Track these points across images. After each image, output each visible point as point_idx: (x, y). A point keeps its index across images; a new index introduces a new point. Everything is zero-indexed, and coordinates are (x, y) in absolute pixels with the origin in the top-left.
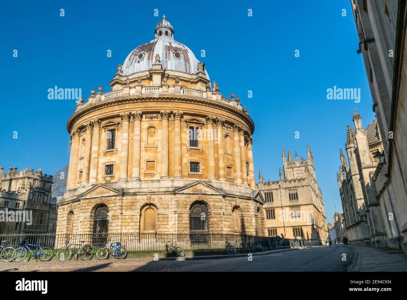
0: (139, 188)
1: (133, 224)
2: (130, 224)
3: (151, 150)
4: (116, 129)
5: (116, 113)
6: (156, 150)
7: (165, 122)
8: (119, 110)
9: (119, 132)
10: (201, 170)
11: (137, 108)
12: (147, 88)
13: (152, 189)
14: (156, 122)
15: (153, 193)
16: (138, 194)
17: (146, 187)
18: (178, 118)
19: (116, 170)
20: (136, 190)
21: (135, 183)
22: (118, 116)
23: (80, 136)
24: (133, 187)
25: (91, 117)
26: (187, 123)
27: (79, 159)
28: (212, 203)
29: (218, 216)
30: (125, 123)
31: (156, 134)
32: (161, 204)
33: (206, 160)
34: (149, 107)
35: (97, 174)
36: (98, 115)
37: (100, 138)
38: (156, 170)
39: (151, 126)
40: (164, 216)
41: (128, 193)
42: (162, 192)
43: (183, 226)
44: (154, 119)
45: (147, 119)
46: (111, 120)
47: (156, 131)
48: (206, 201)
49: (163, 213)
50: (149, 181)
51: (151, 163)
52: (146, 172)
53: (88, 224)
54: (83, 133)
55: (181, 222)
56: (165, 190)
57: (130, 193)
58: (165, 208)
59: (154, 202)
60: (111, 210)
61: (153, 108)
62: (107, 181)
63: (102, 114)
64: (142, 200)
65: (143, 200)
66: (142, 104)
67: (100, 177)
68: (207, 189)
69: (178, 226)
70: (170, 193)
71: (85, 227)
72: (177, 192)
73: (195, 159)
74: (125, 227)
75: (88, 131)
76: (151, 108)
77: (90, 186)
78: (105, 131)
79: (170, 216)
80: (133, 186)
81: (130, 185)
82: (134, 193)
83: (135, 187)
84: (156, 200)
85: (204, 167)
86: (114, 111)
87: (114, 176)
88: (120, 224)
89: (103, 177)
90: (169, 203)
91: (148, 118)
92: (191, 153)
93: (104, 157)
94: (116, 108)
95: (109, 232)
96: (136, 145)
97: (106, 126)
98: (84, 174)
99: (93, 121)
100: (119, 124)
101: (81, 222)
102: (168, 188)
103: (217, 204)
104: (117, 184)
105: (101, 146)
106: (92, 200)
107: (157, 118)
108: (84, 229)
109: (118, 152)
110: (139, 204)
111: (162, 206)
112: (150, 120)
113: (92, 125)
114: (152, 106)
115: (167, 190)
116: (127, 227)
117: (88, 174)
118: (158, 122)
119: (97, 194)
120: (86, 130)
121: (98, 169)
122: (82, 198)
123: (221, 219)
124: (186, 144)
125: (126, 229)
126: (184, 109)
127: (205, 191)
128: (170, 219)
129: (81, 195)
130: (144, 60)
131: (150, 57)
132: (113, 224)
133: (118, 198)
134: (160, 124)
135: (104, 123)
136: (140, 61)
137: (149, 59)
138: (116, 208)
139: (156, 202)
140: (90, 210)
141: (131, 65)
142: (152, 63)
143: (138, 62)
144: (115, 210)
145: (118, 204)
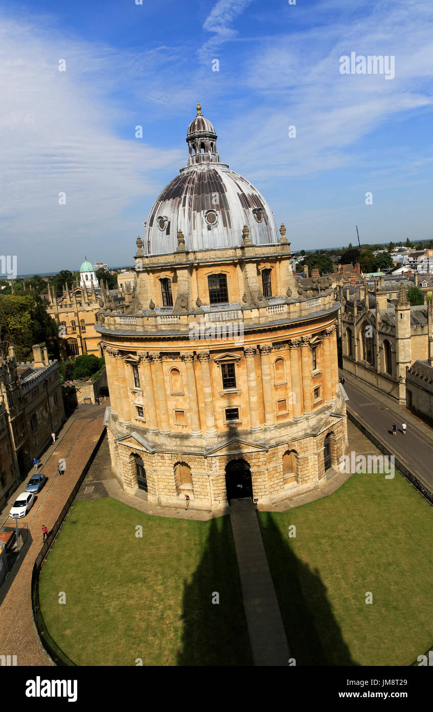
1: (277, 474)
3: (280, 388)
4: (236, 366)
6: (286, 386)
9: (241, 368)
10: (321, 395)
13: (292, 435)
14: (283, 352)
16: (280, 444)
17: (286, 434)
18: (307, 344)
19: (243, 415)
21: (274, 432)
22: (240, 349)
23: (162, 362)
24: (273, 436)
26: (312, 345)
27: (169, 394)
30: (250, 360)
31: (285, 367)
32: (301, 448)
33: (323, 382)
35: (216, 420)
36: (209, 346)
37: (211, 374)
38: (287, 409)
39: (278, 357)
40: (305, 459)
43: (321, 464)
44: (281, 349)
45: (274, 350)
46: (230, 354)
47: (284, 362)
49: (303, 457)
50: (288, 427)
51: (282, 403)
52: (278, 414)
55: (320, 461)
56: (304, 432)
58: (304, 452)
59: (294, 448)
60: (254, 466)
61: (283, 338)
62: (232, 429)
63: (215, 345)
64: (282, 449)
65: (284, 448)
67: (220, 424)
70: (308, 436)
71: (219, 484)
73: (317, 385)
77: (214, 437)
78: (218, 367)
79: (310, 458)
81: (268, 435)
83: (275, 437)
84: (296, 445)
85: (322, 390)
87: (241, 423)
88: (266, 479)
89: (225, 423)
90: (308, 445)
92: (314, 380)
93: (221, 399)
96: (269, 387)
98: (196, 421)
100: (240, 359)
101: (212, 480)
102: (306, 429)
103: (339, 429)
108: (219, 487)
109: (243, 394)
110: (281, 453)
111: (302, 450)
112: (277, 350)
114: (282, 335)
115: (306, 432)
116: (272, 479)
118: (285, 351)
120: (178, 358)
121: (216, 414)
124: (311, 371)
126: (311, 331)
128: (309, 461)
130: (218, 226)
131: (227, 222)
132: (259, 480)
133: (261, 453)
134: (289, 354)
135: (217, 356)
136: (212, 227)
137: (225, 224)
138: (260, 464)
139: (296, 448)
140: (224, 467)
141: (194, 229)
142: (231, 233)
143: (209, 229)
144: (259, 466)
145: (262, 459)
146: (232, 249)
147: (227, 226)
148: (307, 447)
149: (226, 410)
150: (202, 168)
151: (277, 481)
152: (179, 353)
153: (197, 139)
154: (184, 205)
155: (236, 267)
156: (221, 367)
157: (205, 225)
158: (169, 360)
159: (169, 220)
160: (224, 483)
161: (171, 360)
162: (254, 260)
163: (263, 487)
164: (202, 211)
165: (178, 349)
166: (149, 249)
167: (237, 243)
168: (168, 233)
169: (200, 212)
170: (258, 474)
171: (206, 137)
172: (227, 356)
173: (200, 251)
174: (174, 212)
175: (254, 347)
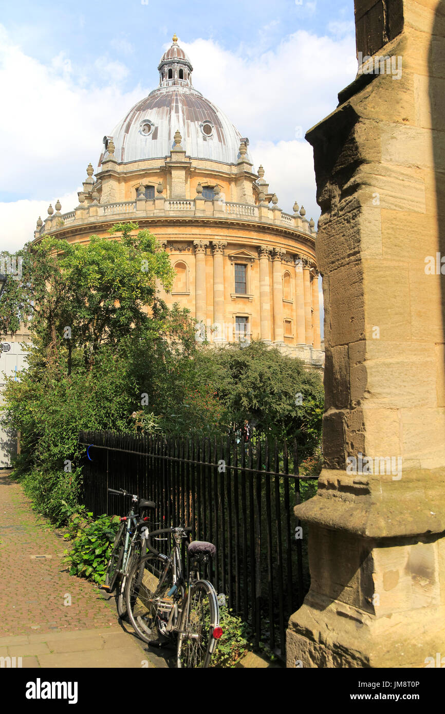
3: (287, 305)
5: (255, 243)
6: (292, 306)
11: (282, 245)
19: (253, 326)
22: (258, 249)
30: (265, 260)
36: (227, 236)
39: (287, 271)
47: (291, 279)
52: (285, 336)
76: (291, 248)
86: (253, 239)
91: (286, 261)
93: (233, 302)
94: (254, 235)
99: (216, 241)
105: (226, 285)
109: (254, 300)
114: (293, 245)
118: (291, 267)
120: (187, 249)
130: (214, 139)
131: (221, 138)
134: (294, 272)
135: (232, 252)
136: (207, 138)
137: (220, 140)
141: (188, 137)
142: (226, 150)
143: (205, 139)
146: (227, 164)
147: (221, 142)
149: (236, 316)
150: (184, 90)
152: (192, 242)
153: (176, 64)
154: (177, 112)
155: (230, 184)
156: (234, 265)
157: (201, 135)
158: (174, 252)
159: (156, 126)
161: (178, 252)
162: (252, 177)
164: (196, 122)
165: (191, 236)
166: (122, 155)
167: (233, 159)
168: (155, 137)
169: (194, 122)
171: (185, 65)
172: (243, 253)
173: (196, 159)
174: (162, 119)
175: (271, 248)
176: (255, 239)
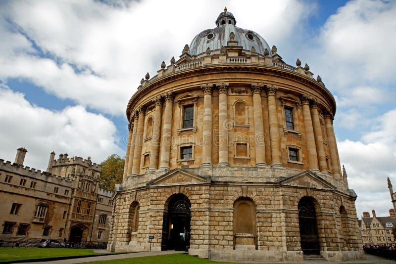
0: (231, 177)
1: (225, 223)
2: (221, 224)
3: (241, 130)
4: (195, 105)
5: (195, 85)
6: (248, 130)
7: (257, 97)
8: (200, 81)
9: (199, 108)
10: (301, 159)
11: (223, 80)
12: (232, 59)
13: (248, 179)
14: (245, 98)
15: (250, 184)
16: (230, 184)
17: (239, 174)
18: (273, 94)
19: (196, 153)
20: (228, 179)
21: (224, 169)
22: (198, 89)
23: (144, 115)
24: (223, 175)
25: (162, 91)
26: (283, 101)
27: (144, 141)
28: (322, 201)
29: (330, 218)
30: (207, 97)
31: (246, 111)
32: (261, 199)
33: (306, 146)
34: (237, 79)
35: (170, 158)
36: (172, 88)
37: (173, 115)
38: (248, 155)
39: (239, 101)
40: (266, 215)
41: (217, 182)
42: (262, 183)
43: (292, 230)
44: (243, 94)
45: (234, 94)
46: (189, 94)
47: (246, 107)
48: (315, 197)
49: (264, 211)
50: (243, 169)
51: (242, 147)
52: (236, 157)
53: (161, 220)
54: (150, 111)
55: (290, 225)
56: (265, 180)
57: (220, 182)
58: (266, 205)
59: (251, 197)
60: (194, 203)
61: (243, 80)
62: (183, 166)
63: (177, 86)
64: (234, 194)
65: (236, 192)
66: (229, 75)
67: (174, 162)
68: (315, 183)
69: (286, 229)
70: (272, 185)
71: (157, 223)
72: (282, 183)
73: (294, 144)
74: (214, 228)
75: (157, 108)
76: (239, 80)
77: (163, 171)
78: (180, 107)
79: (274, 215)
80: (221, 173)
81: (217, 173)
82: (225, 182)
83: (224, 175)
84: (255, 194)
85: (304, 156)
86: (193, 82)
87: (194, 161)
88: (207, 222)
89: (178, 161)
90: (272, 198)
91: (235, 92)
92: (289, 137)
93: (179, 137)
94: (196, 79)
95: (192, 232)
96: (222, 123)
97: (181, 101)
98: (152, 158)
99: (165, 95)
100: (198, 98)
101: (151, 216)
102: (269, 178)
103: (327, 202)
104: (200, 171)
105: (175, 124)
106: (167, 190)
107: (247, 93)
108: (156, 226)
109: (199, 131)
110: (231, 197)
111: (262, 201)
112: (238, 94)
113: (163, 100)
114: (241, 78)
115: (268, 180)
117: (158, 158)
119: (173, 182)
120: (154, 107)
121: (171, 152)
122: (152, 186)
123: (333, 222)
124: (283, 126)
125: (216, 230)
126: (279, 84)
127: (313, 185)
128: (274, 220)
129: (152, 182)
130: (215, 40)
132: (198, 223)
133: (204, 188)
134: (251, 100)
136: (210, 41)
138: (201, 201)
139: (253, 196)
140: (164, 202)
144: (199, 203)
145: (204, 196)
148: (269, 199)
149: (181, 147)
151: (223, 233)
157: (206, 41)
160: (161, 222)
163: (201, 232)
170: (197, 214)
172: (188, 96)
175: (211, 85)
176: (195, 82)
